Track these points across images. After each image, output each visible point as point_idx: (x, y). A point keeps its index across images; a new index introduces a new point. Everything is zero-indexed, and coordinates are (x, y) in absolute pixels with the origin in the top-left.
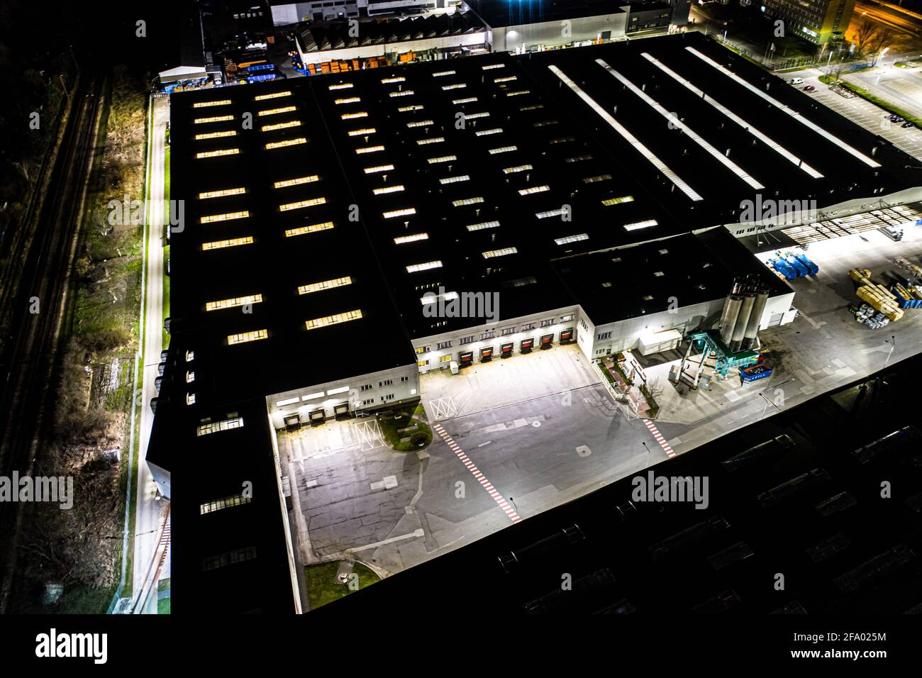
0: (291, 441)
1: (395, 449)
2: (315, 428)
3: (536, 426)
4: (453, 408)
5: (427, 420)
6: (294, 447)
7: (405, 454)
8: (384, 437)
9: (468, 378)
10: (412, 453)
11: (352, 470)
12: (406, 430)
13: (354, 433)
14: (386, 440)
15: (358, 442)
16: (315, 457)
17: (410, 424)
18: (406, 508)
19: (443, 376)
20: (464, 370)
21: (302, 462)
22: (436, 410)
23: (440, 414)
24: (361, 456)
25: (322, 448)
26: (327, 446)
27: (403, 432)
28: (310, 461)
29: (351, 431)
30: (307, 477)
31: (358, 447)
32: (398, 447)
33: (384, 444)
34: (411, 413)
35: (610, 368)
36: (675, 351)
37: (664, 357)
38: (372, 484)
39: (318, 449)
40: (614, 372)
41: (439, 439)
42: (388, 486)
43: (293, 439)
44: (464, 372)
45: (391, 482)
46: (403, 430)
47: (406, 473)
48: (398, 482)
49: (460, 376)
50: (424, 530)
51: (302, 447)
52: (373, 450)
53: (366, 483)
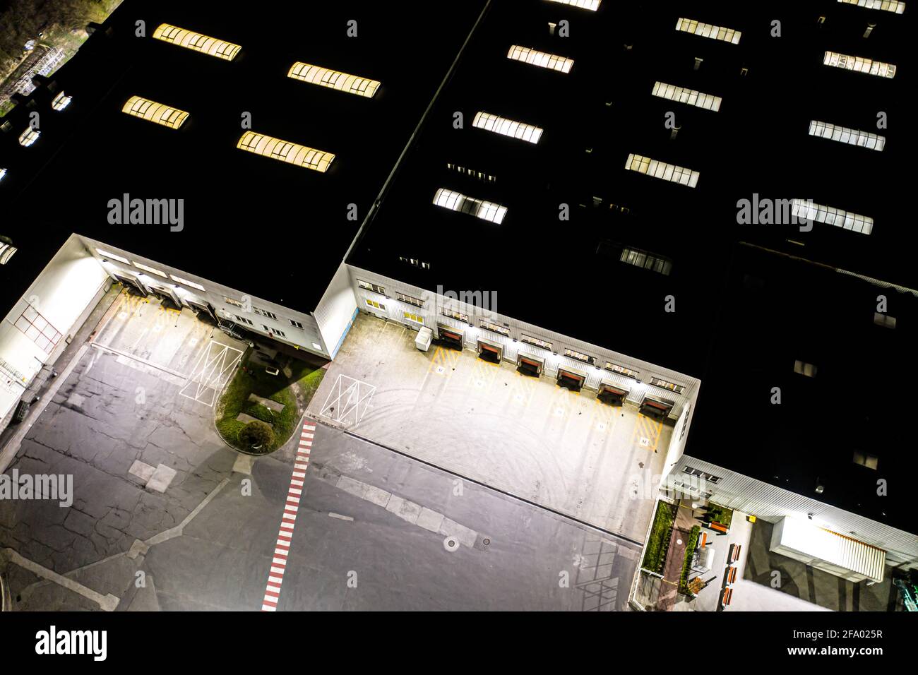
0: (120, 308)
1: (219, 424)
2: (163, 311)
3: (448, 548)
4: (360, 412)
5: (305, 407)
6: (113, 323)
7: (222, 444)
8: (224, 392)
9: (433, 369)
10: (234, 450)
11: (139, 417)
12: (263, 402)
13: (197, 355)
14: (223, 400)
15: (188, 374)
16: (121, 359)
17: (278, 395)
18: (137, 541)
19: (402, 340)
20: (440, 351)
21: (100, 354)
22: (334, 397)
23: (332, 409)
24: (172, 401)
25: (142, 350)
26: (149, 351)
27: (256, 403)
28: (109, 359)
29: (198, 347)
30: (81, 385)
31: (181, 383)
32: (225, 424)
33: (214, 403)
34: (297, 376)
35: (680, 530)
36: (849, 589)
37: (811, 585)
38: (137, 463)
39: (134, 347)
40: (680, 542)
41: (289, 456)
42: (153, 484)
43: (124, 308)
44: (436, 356)
45: (160, 477)
46: (258, 399)
47: (195, 479)
48: (170, 487)
49: (424, 359)
50: (120, 601)
51: (121, 330)
52: (194, 402)
53: (133, 452)
